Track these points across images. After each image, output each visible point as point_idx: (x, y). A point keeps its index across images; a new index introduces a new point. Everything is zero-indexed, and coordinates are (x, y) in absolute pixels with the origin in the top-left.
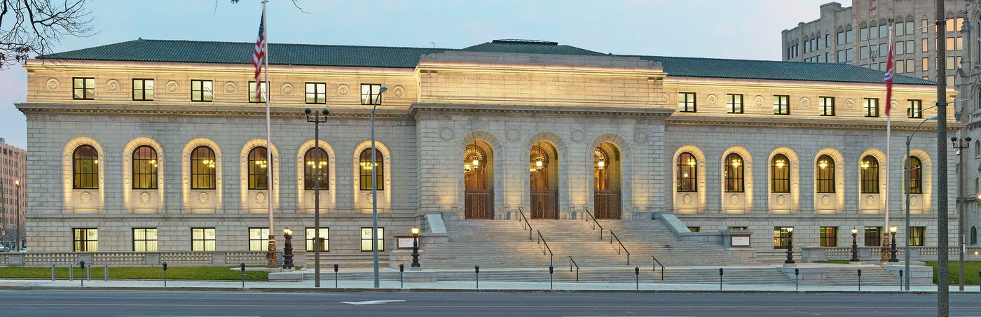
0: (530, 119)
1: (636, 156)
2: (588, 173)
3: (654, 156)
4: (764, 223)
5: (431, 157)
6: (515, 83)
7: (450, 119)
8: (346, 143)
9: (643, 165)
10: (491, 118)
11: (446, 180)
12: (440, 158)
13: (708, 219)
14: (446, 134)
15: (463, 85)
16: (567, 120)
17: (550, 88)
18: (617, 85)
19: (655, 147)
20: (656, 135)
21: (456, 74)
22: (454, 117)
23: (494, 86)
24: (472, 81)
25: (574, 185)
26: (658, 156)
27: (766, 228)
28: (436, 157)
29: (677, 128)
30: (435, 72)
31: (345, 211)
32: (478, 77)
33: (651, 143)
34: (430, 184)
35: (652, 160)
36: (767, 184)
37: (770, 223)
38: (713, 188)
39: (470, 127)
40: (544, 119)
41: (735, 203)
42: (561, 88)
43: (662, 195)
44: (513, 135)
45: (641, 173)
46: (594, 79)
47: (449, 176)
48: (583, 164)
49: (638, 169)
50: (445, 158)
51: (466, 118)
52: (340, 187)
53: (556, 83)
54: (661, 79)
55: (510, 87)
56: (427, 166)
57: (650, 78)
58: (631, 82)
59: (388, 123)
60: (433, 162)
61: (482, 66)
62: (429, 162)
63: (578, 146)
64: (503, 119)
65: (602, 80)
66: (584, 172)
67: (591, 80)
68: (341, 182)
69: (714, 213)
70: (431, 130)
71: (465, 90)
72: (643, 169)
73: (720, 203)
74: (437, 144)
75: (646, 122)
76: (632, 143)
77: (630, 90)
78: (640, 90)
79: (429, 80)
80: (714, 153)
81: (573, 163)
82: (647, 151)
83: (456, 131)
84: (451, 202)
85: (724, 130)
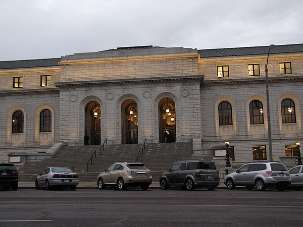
0: (119, 87)
1: (182, 104)
2: (153, 116)
3: (194, 104)
4: (277, 143)
5: (65, 112)
6: (111, 67)
7: (75, 90)
8: (32, 108)
9: (187, 109)
10: (98, 88)
11: (73, 124)
12: (70, 111)
13: (240, 141)
14: (73, 99)
15: (83, 71)
16: (141, 86)
17: (131, 68)
18: (170, 64)
19: (194, 99)
20: (194, 91)
21: (79, 65)
22: (77, 89)
23: (99, 70)
24: (88, 68)
25: (145, 123)
26: (196, 103)
27: (279, 146)
28: (67, 112)
29: (217, 87)
30: (68, 65)
31: (30, 144)
32: (90, 65)
33: (191, 96)
34: (64, 127)
35: (192, 106)
36: (278, 118)
37: (282, 143)
38: (242, 122)
39: (86, 94)
40: (127, 86)
41: (257, 131)
42: (137, 68)
43: (200, 127)
44: (110, 97)
45: (185, 114)
46: (156, 61)
47: (74, 121)
48: (151, 110)
49: (184, 112)
50: (72, 111)
51: (84, 89)
52: (28, 131)
53: (134, 66)
54: (197, 58)
55: (108, 70)
56: (62, 117)
57: (190, 58)
58: (178, 61)
59: (53, 95)
60: (66, 114)
61: (93, 60)
62: (64, 114)
63: (147, 100)
64: (104, 88)
65: (160, 61)
66: (151, 115)
67: (155, 61)
68: (28, 128)
69: (243, 138)
70: (65, 97)
71: (84, 74)
72: (187, 112)
73: (246, 131)
74: (68, 104)
75: (188, 84)
76: (180, 96)
77: (178, 66)
78: (184, 65)
79: (65, 70)
80: (241, 101)
81: (144, 111)
82: (189, 101)
83: (78, 96)
84: (76, 136)
85: (247, 86)
